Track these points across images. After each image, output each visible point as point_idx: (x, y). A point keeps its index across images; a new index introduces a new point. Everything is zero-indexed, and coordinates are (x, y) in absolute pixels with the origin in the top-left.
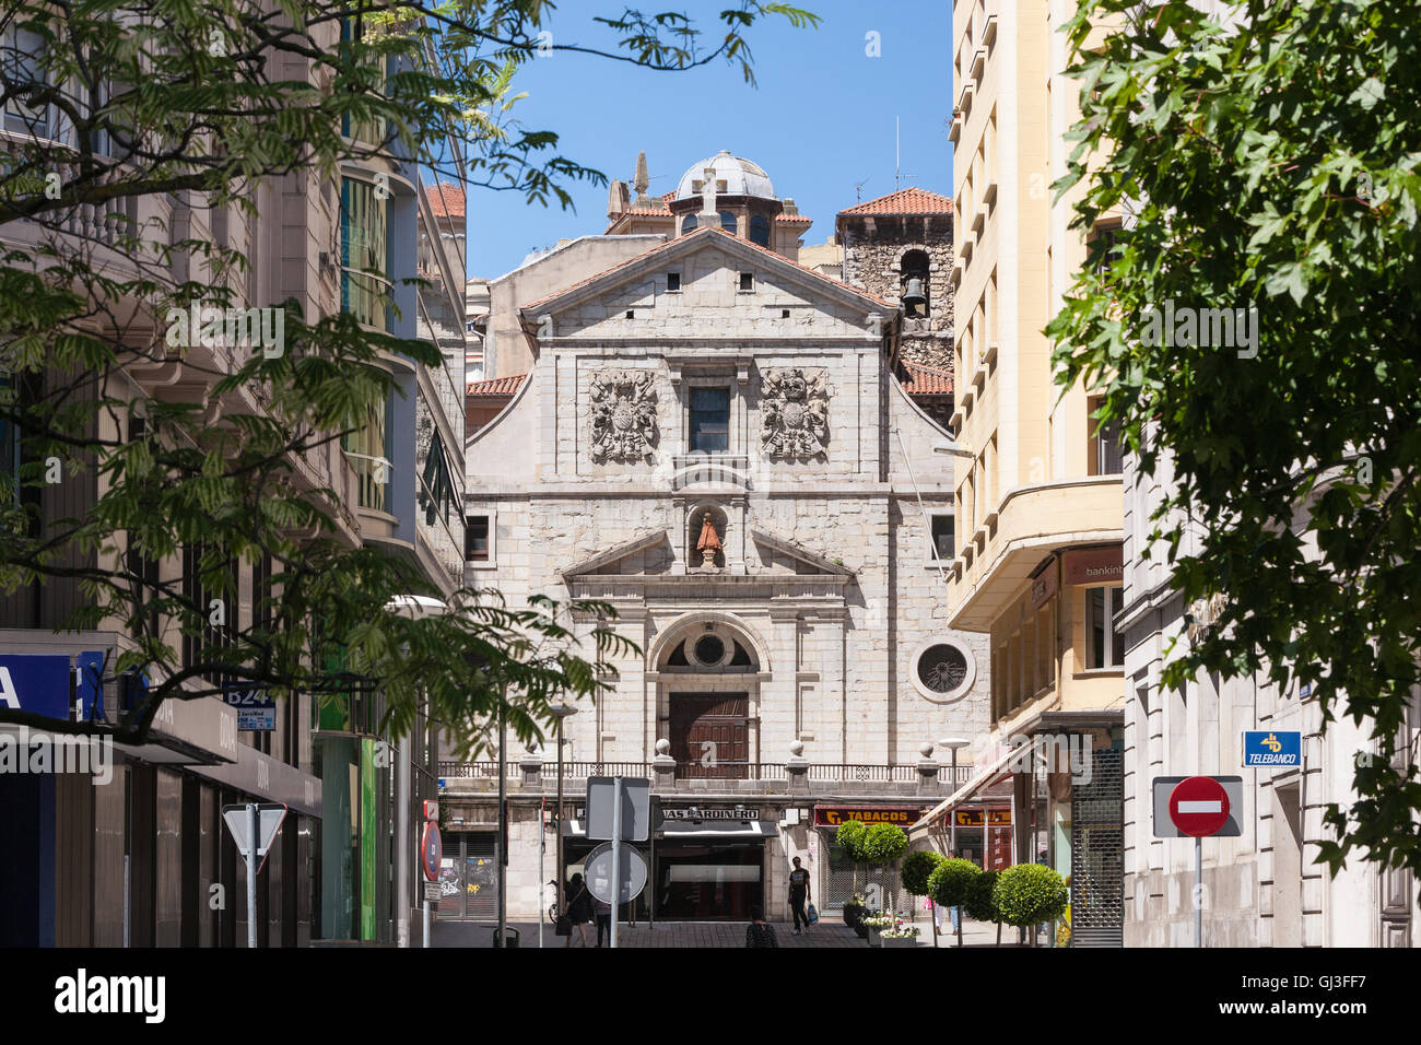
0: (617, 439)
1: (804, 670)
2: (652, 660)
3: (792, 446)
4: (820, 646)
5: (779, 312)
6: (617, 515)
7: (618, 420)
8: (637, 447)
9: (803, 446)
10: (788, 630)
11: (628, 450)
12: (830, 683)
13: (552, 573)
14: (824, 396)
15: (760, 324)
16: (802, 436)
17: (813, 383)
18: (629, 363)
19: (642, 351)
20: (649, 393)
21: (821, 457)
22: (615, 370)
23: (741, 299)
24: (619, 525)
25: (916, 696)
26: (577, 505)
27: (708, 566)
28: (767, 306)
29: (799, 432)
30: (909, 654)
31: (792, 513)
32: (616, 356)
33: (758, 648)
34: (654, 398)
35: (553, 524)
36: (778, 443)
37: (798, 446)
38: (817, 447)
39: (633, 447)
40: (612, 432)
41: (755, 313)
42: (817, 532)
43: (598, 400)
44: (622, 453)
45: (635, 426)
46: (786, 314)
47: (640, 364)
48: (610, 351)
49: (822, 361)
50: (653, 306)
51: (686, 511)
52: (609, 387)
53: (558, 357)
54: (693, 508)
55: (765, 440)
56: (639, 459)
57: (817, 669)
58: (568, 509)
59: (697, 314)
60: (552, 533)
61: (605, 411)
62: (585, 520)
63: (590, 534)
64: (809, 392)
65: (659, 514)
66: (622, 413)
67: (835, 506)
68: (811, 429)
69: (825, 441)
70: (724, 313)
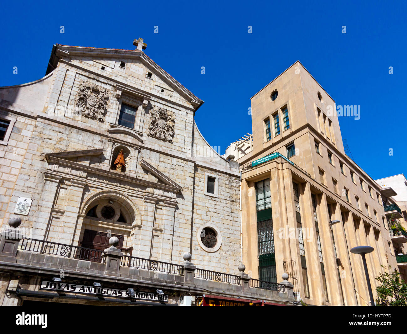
0: (88, 108)
1: (156, 227)
2: (83, 209)
3: (160, 134)
4: (164, 217)
5: (160, 89)
6: (80, 138)
7: (90, 101)
8: (96, 114)
9: (165, 136)
10: (151, 207)
11: (91, 114)
12: (166, 235)
13: (39, 154)
14: (173, 121)
15: (153, 90)
16: (164, 132)
17: (170, 116)
18: (99, 84)
19: (105, 81)
20: (105, 96)
21: (170, 141)
22: (92, 83)
23: (147, 80)
24: (80, 142)
25: (199, 248)
26: (62, 128)
27: (118, 171)
28: (156, 85)
29: (163, 130)
30: (197, 229)
31: (158, 159)
32: (94, 79)
33: (136, 212)
34: (107, 99)
35: (47, 132)
36: (155, 132)
37: (162, 135)
38: (170, 138)
39: (94, 114)
40: (86, 104)
41: (152, 86)
42: (167, 170)
43: (82, 91)
44: (88, 114)
45: (97, 106)
46: (163, 91)
47: (103, 85)
48: (92, 76)
49: (173, 110)
50: (113, 69)
51: (113, 144)
52: (88, 88)
53: (68, 70)
54: (117, 145)
55: (150, 129)
56: (96, 119)
57: (162, 227)
58: (57, 129)
59: (130, 78)
60: (45, 137)
61: (85, 96)
62: (65, 136)
63: (64, 143)
64: (168, 118)
65: (100, 143)
66: (92, 100)
67: (174, 161)
68: (168, 131)
69: (172, 136)
70: (141, 82)
